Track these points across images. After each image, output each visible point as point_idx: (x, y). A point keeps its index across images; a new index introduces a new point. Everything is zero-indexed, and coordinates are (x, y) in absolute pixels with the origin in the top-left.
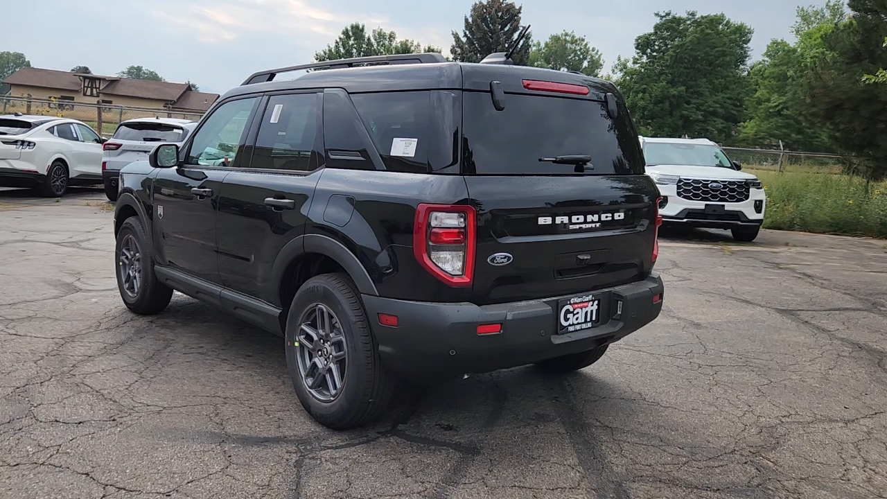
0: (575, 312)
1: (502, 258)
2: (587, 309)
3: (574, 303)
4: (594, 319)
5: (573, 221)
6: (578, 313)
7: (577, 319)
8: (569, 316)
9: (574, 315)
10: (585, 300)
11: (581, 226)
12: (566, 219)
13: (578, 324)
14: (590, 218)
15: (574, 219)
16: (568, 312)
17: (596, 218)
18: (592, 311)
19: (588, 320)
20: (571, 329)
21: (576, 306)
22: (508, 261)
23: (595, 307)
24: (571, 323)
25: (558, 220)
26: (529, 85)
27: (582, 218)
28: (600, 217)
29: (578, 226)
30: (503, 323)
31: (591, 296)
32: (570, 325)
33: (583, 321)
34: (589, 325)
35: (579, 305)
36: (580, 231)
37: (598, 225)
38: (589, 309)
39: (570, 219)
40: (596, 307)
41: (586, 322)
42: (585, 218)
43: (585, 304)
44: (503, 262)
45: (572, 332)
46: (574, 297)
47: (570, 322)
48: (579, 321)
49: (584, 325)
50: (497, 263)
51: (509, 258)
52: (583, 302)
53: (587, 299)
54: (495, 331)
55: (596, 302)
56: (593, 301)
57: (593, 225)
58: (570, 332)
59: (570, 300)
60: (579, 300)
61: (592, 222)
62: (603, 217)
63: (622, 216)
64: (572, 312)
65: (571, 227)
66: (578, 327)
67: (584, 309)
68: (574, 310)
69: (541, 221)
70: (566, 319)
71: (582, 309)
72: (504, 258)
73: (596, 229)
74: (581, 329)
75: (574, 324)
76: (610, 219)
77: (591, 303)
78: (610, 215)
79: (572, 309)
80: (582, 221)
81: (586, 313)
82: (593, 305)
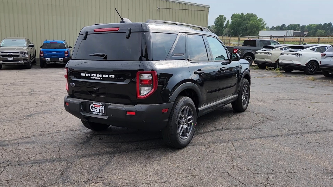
0: (95, 108)
2: (100, 108)
3: (94, 104)
4: (103, 112)
6: (96, 108)
7: (96, 110)
9: (95, 109)
10: (98, 104)
11: (95, 78)
12: (89, 75)
13: (97, 112)
14: (98, 75)
15: (92, 75)
16: (92, 107)
17: (101, 76)
18: (102, 109)
19: (101, 112)
20: (93, 113)
25: (87, 75)
26: (95, 30)
27: (95, 75)
28: (102, 76)
29: (93, 78)
32: (94, 112)
34: (101, 114)
37: (101, 78)
39: (91, 75)
41: (100, 112)
42: (96, 75)
43: (99, 106)
45: (94, 114)
46: (94, 102)
47: (94, 110)
48: (97, 111)
49: (99, 113)
50: (72, 86)
51: (74, 85)
52: (97, 105)
53: (99, 104)
55: (104, 107)
56: (102, 106)
57: (100, 78)
58: (93, 114)
59: (92, 103)
60: (96, 104)
61: (99, 77)
62: (104, 76)
63: (113, 76)
64: (94, 107)
65: (91, 78)
66: (97, 113)
67: (98, 108)
68: (95, 107)
69: (82, 75)
70: (93, 109)
71: (98, 107)
73: (100, 80)
74: (97, 114)
75: (95, 112)
76: (107, 77)
77: (101, 106)
78: (107, 75)
79: (94, 106)
80: (95, 76)
81: (100, 109)
82: (102, 107)
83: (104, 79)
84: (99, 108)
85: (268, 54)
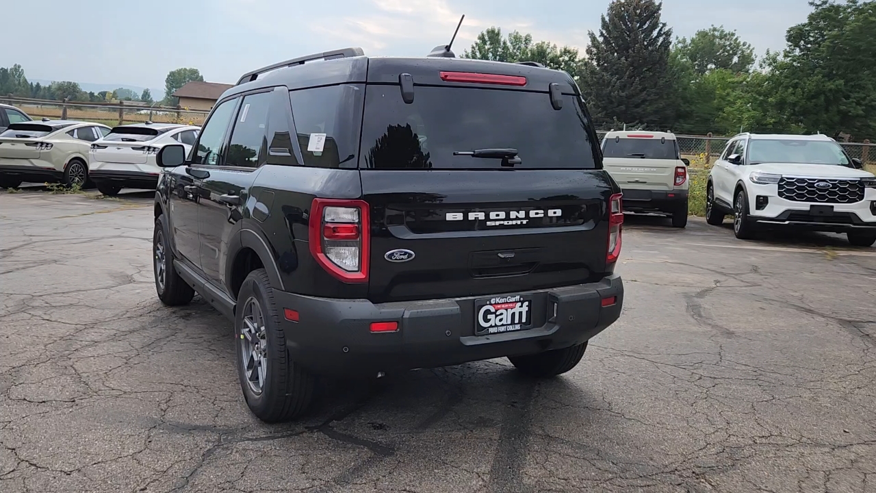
0: (498, 313)
1: (401, 255)
2: (513, 311)
3: (495, 304)
4: (524, 320)
5: (491, 218)
6: (501, 314)
7: (501, 320)
8: (489, 317)
9: (496, 316)
10: (511, 301)
11: (502, 222)
12: (481, 216)
13: (503, 325)
14: (513, 214)
15: (493, 215)
16: (488, 312)
17: (522, 214)
18: (521, 313)
19: (516, 321)
20: (491, 330)
21: (499, 306)
22: (408, 257)
23: (525, 309)
24: (493, 325)
25: (472, 216)
26: (446, 76)
27: (502, 215)
28: (527, 214)
29: (497, 223)
30: (399, 321)
31: (518, 297)
32: (491, 326)
33: (509, 322)
34: (518, 327)
35: (503, 306)
36: (502, 227)
37: (525, 222)
38: (517, 310)
39: (487, 216)
40: (527, 309)
41: (513, 323)
42: (508, 215)
43: (511, 305)
44: (402, 259)
45: (494, 333)
46: (495, 298)
47: (492, 323)
48: (504, 322)
49: (511, 327)
50: (396, 259)
51: (410, 255)
52: (507, 303)
53: (513, 300)
54: (391, 329)
55: (527, 303)
56: (522, 302)
57: (519, 222)
58: (491, 334)
59: (490, 300)
60: (503, 300)
61: (517, 218)
62: (532, 214)
63: (559, 212)
64: (495, 313)
65: (489, 223)
66: (502, 329)
67: (509, 310)
68: (496, 311)
69: (450, 217)
70: (487, 320)
71: (507, 310)
72: (404, 255)
73: (521, 226)
74: (507, 332)
75: (496, 326)
76: (542, 215)
77: (520, 304)
78: (542, 211)
79: (493, 310)
80: (504, 217)
81: (513, 314)
82: (521, 306)
83: (533, 223)
84: (511, 312)
85: (41, 146)
